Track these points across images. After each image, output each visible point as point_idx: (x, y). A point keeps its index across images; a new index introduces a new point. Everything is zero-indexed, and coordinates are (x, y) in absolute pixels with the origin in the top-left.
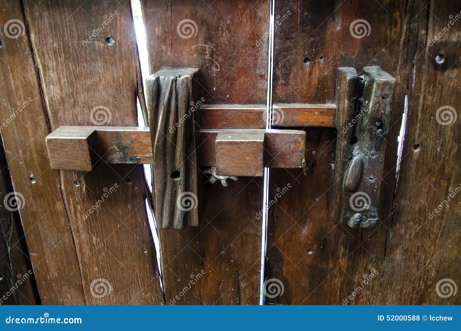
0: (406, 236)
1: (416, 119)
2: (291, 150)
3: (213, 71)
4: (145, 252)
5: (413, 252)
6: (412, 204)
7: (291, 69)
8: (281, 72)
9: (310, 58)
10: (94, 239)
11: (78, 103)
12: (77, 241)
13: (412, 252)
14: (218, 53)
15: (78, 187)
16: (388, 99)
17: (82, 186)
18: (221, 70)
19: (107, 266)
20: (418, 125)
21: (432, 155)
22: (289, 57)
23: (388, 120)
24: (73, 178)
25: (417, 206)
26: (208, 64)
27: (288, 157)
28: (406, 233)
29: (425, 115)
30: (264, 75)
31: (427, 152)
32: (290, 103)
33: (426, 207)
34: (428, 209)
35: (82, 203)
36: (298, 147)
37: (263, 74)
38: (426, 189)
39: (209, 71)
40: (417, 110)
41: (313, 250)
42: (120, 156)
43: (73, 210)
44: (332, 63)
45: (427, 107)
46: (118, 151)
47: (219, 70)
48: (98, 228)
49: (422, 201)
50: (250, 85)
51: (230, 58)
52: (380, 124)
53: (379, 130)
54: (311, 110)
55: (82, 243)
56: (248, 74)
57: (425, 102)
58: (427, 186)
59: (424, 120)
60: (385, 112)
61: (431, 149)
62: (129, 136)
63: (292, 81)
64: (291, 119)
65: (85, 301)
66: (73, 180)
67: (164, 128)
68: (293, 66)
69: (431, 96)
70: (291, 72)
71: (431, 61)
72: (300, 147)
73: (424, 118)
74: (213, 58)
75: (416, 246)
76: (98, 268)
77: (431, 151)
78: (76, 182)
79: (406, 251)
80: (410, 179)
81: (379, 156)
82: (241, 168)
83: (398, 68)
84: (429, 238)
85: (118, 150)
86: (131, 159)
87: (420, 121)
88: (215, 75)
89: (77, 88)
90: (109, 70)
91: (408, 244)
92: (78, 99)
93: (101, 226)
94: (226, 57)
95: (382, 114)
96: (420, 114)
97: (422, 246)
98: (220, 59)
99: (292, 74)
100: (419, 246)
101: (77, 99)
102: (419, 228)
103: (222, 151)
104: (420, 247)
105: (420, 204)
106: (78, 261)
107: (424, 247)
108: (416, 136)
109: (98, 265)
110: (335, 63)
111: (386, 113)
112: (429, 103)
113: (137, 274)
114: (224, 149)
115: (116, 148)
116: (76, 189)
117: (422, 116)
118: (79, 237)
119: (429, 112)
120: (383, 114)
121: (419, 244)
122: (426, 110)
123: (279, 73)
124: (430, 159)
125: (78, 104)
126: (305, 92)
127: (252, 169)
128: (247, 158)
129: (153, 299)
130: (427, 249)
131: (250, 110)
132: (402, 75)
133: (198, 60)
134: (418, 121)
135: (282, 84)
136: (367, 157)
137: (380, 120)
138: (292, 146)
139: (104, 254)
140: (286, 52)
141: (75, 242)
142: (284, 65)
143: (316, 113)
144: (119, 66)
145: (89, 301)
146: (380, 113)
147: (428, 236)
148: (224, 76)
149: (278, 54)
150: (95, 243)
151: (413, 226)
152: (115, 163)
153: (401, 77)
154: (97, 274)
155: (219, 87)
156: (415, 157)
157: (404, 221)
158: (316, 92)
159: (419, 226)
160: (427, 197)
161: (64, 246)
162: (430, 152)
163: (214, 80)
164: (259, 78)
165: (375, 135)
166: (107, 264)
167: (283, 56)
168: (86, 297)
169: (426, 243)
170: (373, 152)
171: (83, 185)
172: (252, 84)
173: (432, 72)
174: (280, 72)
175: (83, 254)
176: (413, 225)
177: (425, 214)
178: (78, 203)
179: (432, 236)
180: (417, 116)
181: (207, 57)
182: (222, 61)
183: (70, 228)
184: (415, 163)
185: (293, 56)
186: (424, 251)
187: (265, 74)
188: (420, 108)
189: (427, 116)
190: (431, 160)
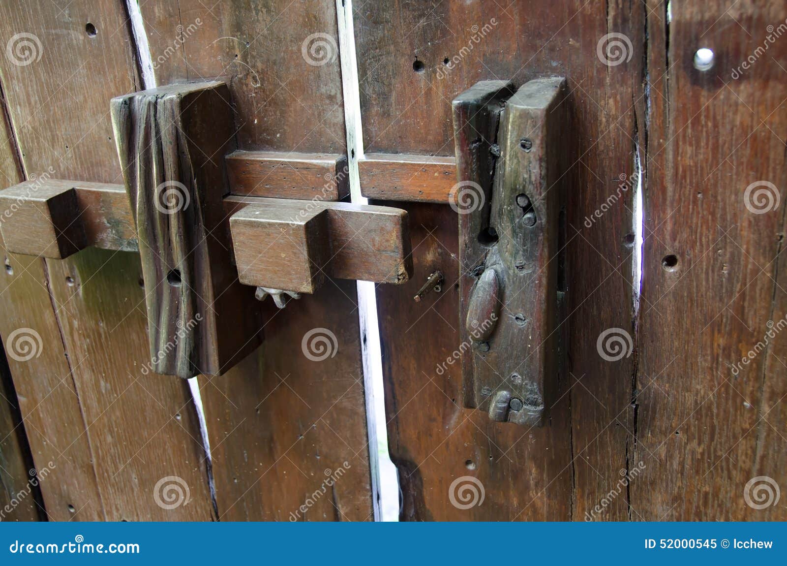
0: (671, 464)
1: (661, 196)
2: (377, 246)
3: (249, 87)
4: (179, 418)
5: (694, 505)
6: (678, 392)
7: (390, 84)
8: (374, 90)
9: (424, 61)
10: (102, 383)
11: (58, 139)
12: (78, 384)
13: (691, 503)
14: (254, 54)
15: (71, 287)
16: (533, 149)
17: (77, 286)
18: (262, 85)
19: (125, 436)
20: (669, 213)
21: (711, 283)
22: (384, 60)
23: (540, 194)
24: (63, 271)
25: (690, 399)
26: (241, 74)
27: (373, 259)
28: (669, 455)
29: (681, 188)
30: (335, 97)
31: (697, 276)
32: (397, 153)
33: (712, 403)
34: (718, 407)
35: (79, 315)
36: (387, 241)
37: (333, 93)
38: (706, 361)
39: (245, 88)
40: (662, 178)
41: (475, 463)
42: (112, 235)
43: (68, 326)
44: (469, 72)
45: (684, 171)
46: (108, 228)
47: (258, 85)
48: (106, 364)
49: (698, 387)
50: (313, 114)
51: (274, 63)
52: (527, 202)
53: (528, 215)
54: (426, 169)
55: (86, 389)
56: (308, 93)
57: (679, 158)
58: (706, 354)
59: (680, 199)
60: (530, 177)
61: (707, 269)
62: (121, 202)
63: (396, 109)
64: (390, 184)
65: (98, 495)
66: (64, 275)
67: (144, 189)
68: (394, 78)
69: (691, 145)
70: (390, 91)
71: (682, 65)
72: (392, 242)
73: (680, 196)
74: (247, 63)
75: (699, 491)
76: (112, 437)
77: (707, 273)
78: (68, 279)
79: (677, 499)
80: (663, 333)
81: (534, 272)
82: (275, 272)
83: (608, 80)
84: (730, 478)
85: (109, 225)
86: (129, 244)
87: (672, 203)
88: (254, 95)
89: (55, 112)
90: (96, 82)
91: (679, 484)
92: (58, 132)
93: (110, 360)
94: (268, 60)
95: (524, 180)
96: (670, 188)
97: (716, 495)
98: (259, 65)
99: (394, 93)
100: (706, 494)
101: (56, 131)
102: (700, 450)
103: (241, 238)
104: (710, 496)
105: (697, 395)
106: (83, 421)
107: (721, 496)
108: (668, 237)
109: (111, 432)
110: (473, 71)
111: (533, 179)
112: (689, 162)
113: (170, 459)
114: (244, 234)
115: (105, 221)
116: (68, 290)
117: (674, 191)
118: (81, 376)
119: (691, 182)
120: (527, 181)
121: (707, 488)
122: (684, 177)
123: (369, 91)
124: (707, 291)
125: (58, 142)
126: (422, 131)
127: (294, 277)
128: (283, 255)
129: (199, 510)
130: (729, 505)
131: (306, 164)
132: (618, 97)
133: (225, 66)
134: (668, 202)
135: (377, 113)
136: (511, 272)
137: (523, 195)
138: (377, 239)
139: (118, 413)
140: (378, 50)
141: (76, 386)
142: (378, 75)
143: (436, 174)
144: (110, 77)
145: (104, 496)
146: (521, 179)
147: (725, 472)
148: (268, 96)
149: (363, 55)
150: (104, 392)
151: (686, 444)
152: (107, 248)
153: (616, 101)
154: (112, 448)
155: (263, 117)
156: (671, 285)
157: (663, 429)
158: (444, 131)
159: (699, 444)
160: (712, 380)
161: (62, 391)
162: (703, 276)
163: (253, 104)
164: (328, 102)
165: (520, 227)
166: (124, 431)
167: (373, 57)
168: (100, 488)
169: (722, 489)
170: (520, 260)
171: (79, 285)
172: (316, 113)
173: (688, 89)
174: (371, 91)
175: (89, 408)
176: (684, 440)
177: (712, 419)
178: (74, 316)
179: (737, 476)
180: (664, 190)
181: (238, 60)
182: (262, 69)
183: (67, 358)
184: (671, 297)
185: (392, 58)
186: (720, 506)
187: (336, 94)
188: (669, 173)
189: (687, 192)
190: (710, 294)
